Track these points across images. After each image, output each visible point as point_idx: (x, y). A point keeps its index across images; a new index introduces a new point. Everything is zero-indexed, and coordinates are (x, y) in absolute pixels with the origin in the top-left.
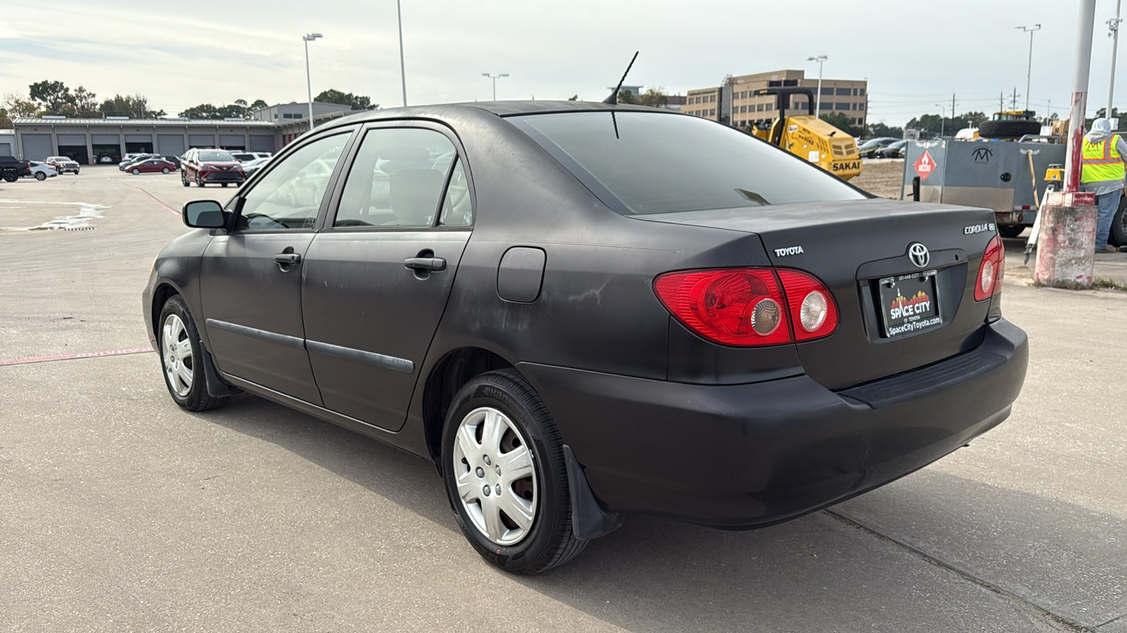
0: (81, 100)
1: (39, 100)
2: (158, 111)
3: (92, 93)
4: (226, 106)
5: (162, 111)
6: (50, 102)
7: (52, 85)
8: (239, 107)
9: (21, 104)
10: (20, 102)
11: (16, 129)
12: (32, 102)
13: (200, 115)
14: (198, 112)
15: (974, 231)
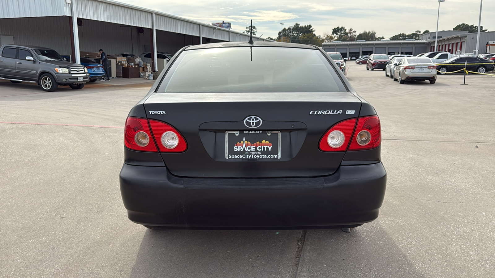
0: (350, 34)
1: (335, 35)
2: (381, 37)
3: (355, 31)
4: (411, 34)
5: (383, 37)
6: (339, 35)
7: (341, 28)
8: (417, 34)
9: (329, 36)
10: (328, 36)
11: (323, 47)
12: (332, 35)
13: (399, 38)
14: (398, 37)
15: (322, 113)
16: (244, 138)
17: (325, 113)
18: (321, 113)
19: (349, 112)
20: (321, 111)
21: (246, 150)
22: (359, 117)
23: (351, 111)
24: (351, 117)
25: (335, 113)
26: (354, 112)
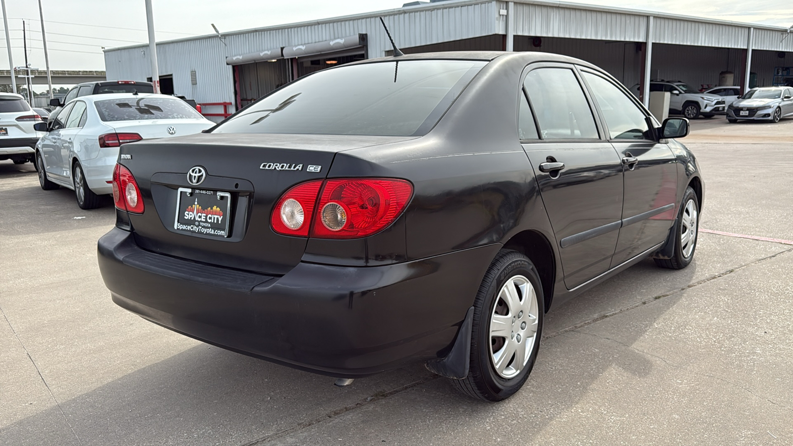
15: (275, 168)
16: (196, 200)
17: (279, 167)
18: (273, 168)
19: (311, 168)
20: (275, 164)
21: (196, 219)
22: (326, 178)
23: (315, 166)
24: (314, 177)
25: (292, 169)
26: (319, 168)
